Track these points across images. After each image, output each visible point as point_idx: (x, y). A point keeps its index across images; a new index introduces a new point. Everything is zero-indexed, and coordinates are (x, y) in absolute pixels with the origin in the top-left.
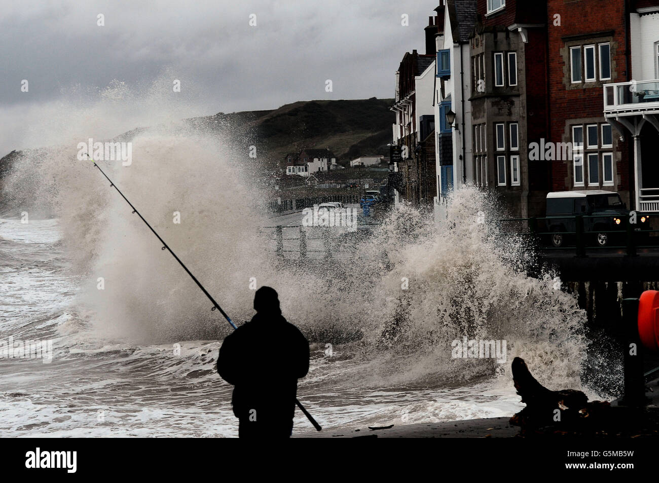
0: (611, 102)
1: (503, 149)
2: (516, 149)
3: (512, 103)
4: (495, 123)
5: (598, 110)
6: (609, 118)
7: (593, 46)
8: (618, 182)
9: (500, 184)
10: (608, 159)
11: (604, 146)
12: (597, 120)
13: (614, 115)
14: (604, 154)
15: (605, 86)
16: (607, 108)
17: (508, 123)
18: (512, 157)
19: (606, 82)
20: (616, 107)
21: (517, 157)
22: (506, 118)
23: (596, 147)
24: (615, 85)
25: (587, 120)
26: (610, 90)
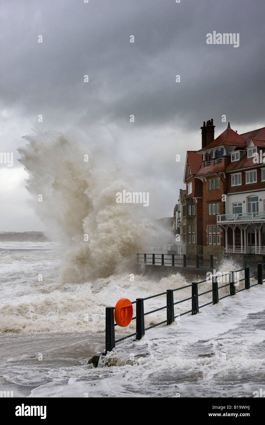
0: (219, 220)
1: (190, 233)
2: (194, 233)
3: (193, 220)
4: (188, 225)
5: (215, 223)
6: (218, 225)
7: (215, 204)
8: (221, 243)
9: (189, 243)
10: (218, 236)
11: (218, 233)
12: (215, 225)
13: (220, 224)
14: (217, 235)
15: (217, 215)
16: (218, 222)
17: (192, 225)
18: (193, 235)
19: (218, 214)
20: (220, 222)
21: (194, 235)
22: (191, 224)
23: (215, 233)
24: (220, 215)
25: (213, 225)
26: (219, 217)
